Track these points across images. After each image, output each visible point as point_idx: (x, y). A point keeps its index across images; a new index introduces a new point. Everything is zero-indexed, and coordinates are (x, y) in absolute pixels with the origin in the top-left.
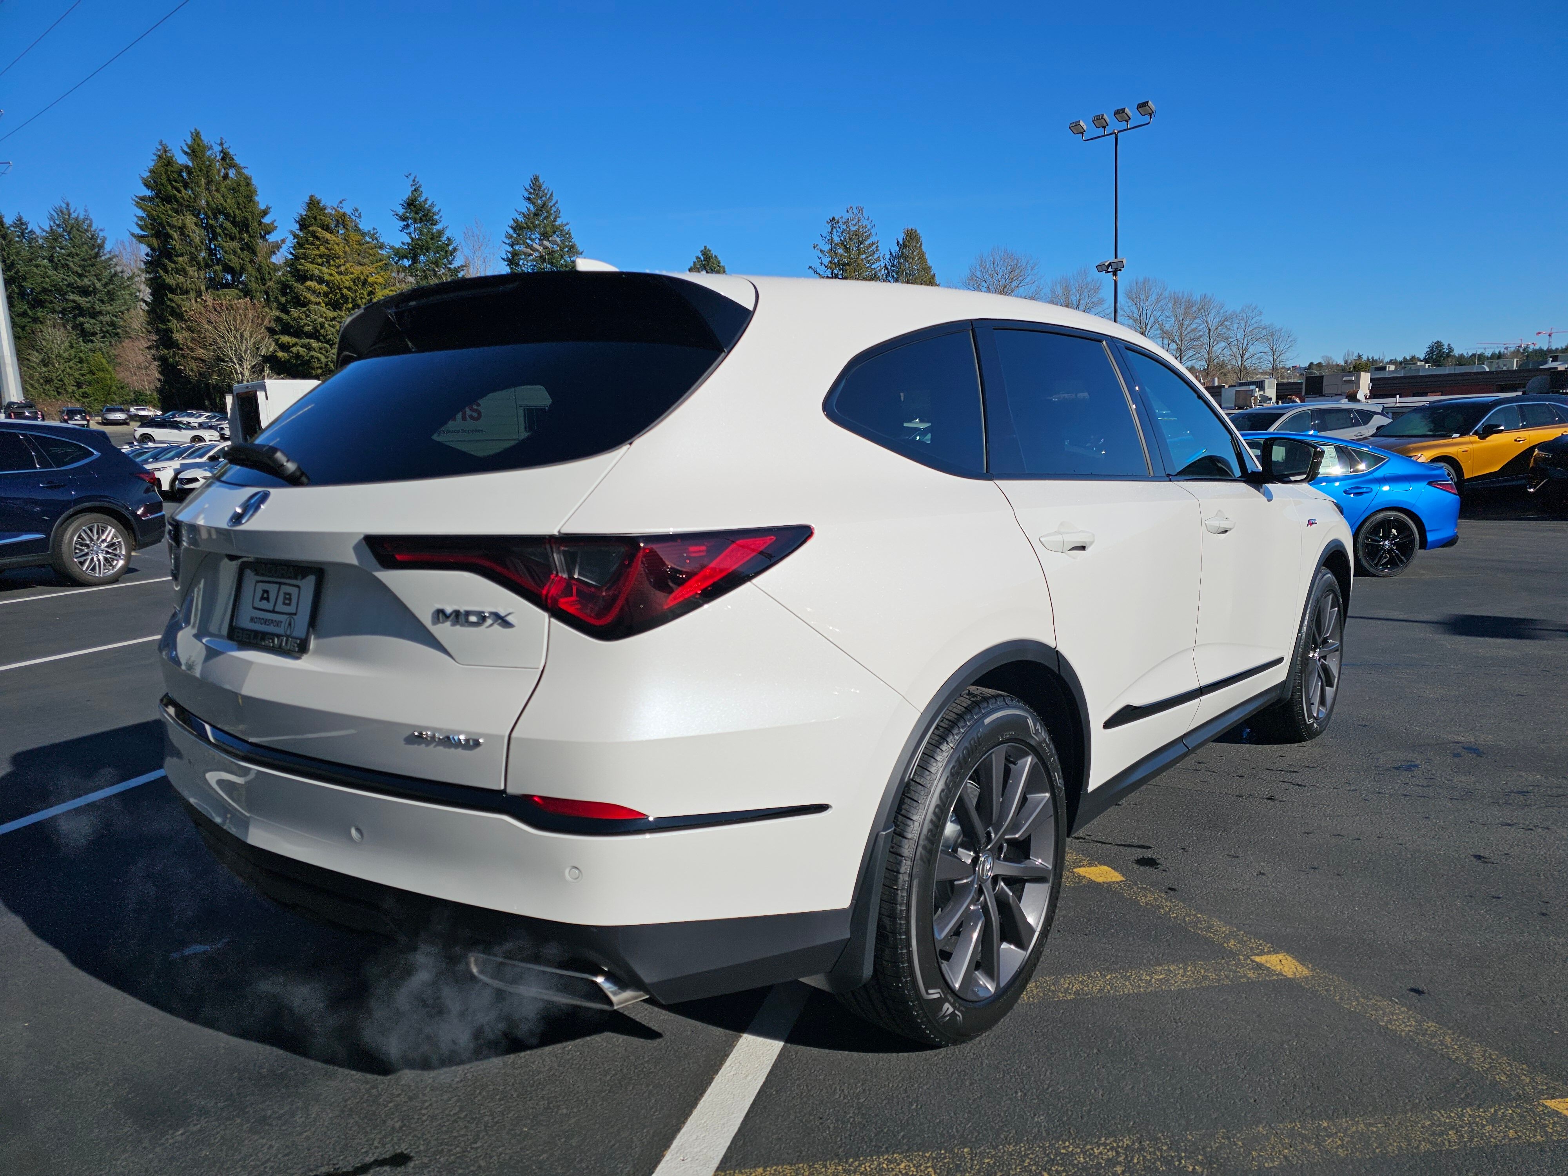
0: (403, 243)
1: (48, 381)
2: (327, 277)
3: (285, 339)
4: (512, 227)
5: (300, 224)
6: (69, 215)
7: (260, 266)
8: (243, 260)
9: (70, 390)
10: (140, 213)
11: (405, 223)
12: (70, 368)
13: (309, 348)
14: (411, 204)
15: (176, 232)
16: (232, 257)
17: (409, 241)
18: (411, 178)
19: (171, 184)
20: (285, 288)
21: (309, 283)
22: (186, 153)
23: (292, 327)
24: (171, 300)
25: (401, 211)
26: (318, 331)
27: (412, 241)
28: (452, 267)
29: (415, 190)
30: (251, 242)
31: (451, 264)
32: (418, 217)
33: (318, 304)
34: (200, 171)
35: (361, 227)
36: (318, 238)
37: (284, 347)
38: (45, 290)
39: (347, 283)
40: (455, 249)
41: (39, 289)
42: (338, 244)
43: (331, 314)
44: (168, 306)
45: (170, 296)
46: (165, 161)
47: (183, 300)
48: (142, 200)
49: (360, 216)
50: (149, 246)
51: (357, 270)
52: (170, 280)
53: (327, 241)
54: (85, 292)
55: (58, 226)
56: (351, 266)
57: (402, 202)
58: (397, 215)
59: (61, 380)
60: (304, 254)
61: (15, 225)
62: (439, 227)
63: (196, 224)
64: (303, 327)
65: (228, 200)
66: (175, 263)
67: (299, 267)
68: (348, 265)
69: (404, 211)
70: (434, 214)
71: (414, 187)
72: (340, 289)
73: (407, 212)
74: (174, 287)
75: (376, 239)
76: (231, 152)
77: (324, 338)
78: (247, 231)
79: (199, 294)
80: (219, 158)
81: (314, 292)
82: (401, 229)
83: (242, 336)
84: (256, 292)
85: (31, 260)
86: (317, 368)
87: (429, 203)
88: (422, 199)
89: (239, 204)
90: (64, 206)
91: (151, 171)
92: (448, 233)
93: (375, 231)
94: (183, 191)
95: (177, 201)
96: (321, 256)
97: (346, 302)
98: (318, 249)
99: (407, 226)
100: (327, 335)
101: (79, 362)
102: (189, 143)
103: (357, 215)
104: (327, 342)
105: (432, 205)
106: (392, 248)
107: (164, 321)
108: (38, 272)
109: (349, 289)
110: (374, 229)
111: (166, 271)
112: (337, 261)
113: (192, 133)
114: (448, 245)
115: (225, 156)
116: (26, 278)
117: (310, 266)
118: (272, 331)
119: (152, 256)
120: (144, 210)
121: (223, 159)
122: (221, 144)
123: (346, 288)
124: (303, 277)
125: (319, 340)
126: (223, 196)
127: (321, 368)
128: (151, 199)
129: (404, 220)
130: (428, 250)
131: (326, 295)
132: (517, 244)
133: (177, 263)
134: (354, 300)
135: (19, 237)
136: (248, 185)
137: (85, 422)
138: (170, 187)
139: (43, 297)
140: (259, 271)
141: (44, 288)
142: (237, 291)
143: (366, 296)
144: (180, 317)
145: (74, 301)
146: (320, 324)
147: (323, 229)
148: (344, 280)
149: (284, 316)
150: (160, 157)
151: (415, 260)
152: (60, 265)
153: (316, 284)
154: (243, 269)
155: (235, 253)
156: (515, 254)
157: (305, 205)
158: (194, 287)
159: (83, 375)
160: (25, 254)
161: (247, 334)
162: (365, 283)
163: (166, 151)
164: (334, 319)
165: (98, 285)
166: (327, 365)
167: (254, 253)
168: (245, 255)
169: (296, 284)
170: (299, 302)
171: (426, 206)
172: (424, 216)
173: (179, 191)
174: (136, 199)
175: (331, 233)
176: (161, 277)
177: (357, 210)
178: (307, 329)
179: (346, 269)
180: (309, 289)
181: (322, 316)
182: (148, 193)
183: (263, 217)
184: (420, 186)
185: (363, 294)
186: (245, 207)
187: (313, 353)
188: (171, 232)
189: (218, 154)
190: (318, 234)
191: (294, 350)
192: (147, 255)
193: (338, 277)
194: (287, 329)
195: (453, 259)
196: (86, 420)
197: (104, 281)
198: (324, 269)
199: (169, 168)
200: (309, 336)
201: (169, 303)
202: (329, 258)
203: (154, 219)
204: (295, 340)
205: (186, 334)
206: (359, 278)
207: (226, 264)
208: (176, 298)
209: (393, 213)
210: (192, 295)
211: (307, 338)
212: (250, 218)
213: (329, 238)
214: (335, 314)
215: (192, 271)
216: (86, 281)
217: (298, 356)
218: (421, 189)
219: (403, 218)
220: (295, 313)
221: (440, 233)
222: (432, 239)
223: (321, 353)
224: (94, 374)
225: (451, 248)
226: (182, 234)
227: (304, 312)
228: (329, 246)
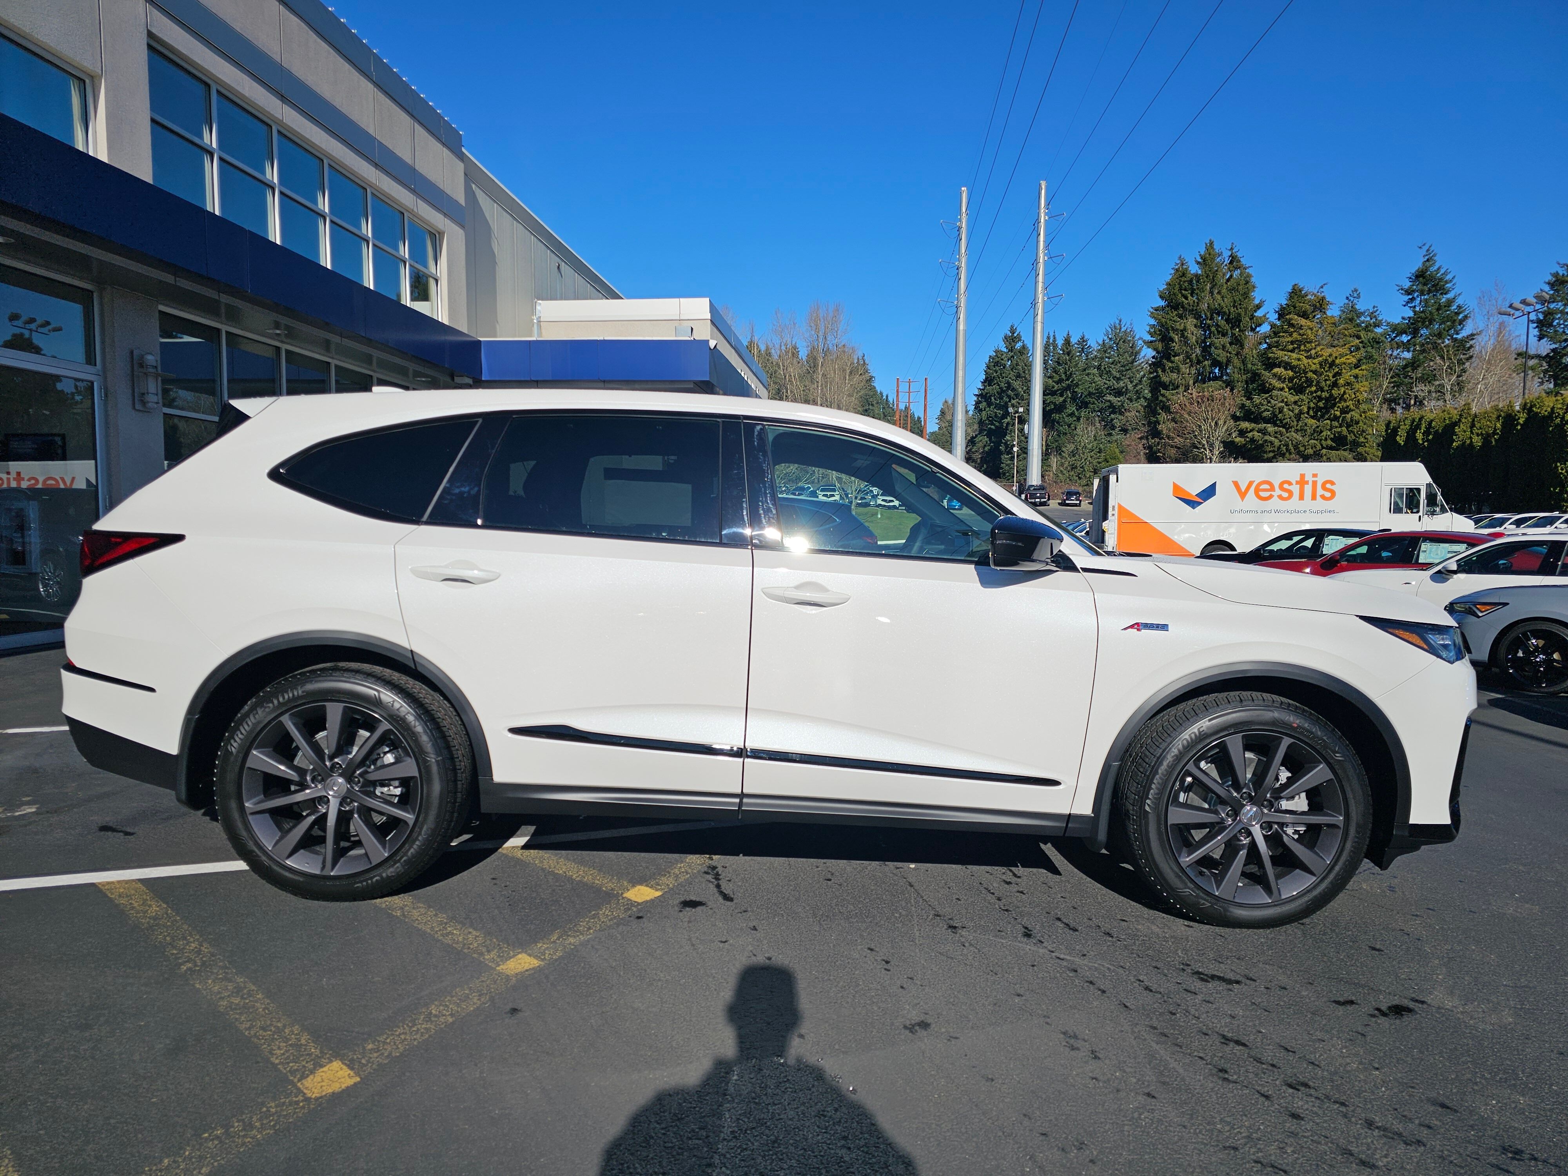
0: (1403, 318)
1: (1073, 467)
2: (1295, 363)
3: (1245, 425)
4: (1549, 283)
5: (1279, 314)
6: (1120, 329)
7: (1246, 357)
8: (1230, 353)
9: (1088, 476)
10: (1153, 322)
11: (1410, 297)
12: (1091, 457)
13: (1264, 432)
14: (1421, 276)
15: (1177, 334)
16: (1221, 351)
17: (1411, 314)
18: (1426, 248)
19: (1181, 293)
20: (1255, 377)
21: (1276, 370)
22: (1198, 263)
23: (1253, 413)
24: (1163, 395)
25: (1407, 284)
26: (1276, 416)
27: (1415, 315)
28: (1459, 337)
29: (1428, 260)
30: (1240, 336)
31: (1457, 334)
32: (1426, 288)
33: (1282, 389)
34: (1207, 277)
35: (1357, 307)
36: (1292, 325)
37: (1242, 433)
38: (1090, 394)
39: (1314, 366)
40: (1466, 317)
41: (1086, 393)
42: (1311, 329)
43: (1292, 399)
44: (1161, 401)
45: (1163, 391)
46: (1181, 273)
47: (1173, 395)
48: (1156, 310)
49: (1359, 297)
50: (1155, 349)
51: (1326, 352)
52: (1165, 379)
53: (1301, 328)
54: (1119, 393)
55: (1110, 339)
56: (1322, 349)
57: (1410, 275)
58: (1402, 289)
59: (1082, 467)
60: (1277, 342)
61: (1079, 343)
62: (1450, 296)
63: (1195, 326)
64: (1262, 412)
65: (1226, 300)
66: (1172, 362)
67: (1270, 355)
68: (1319, 349)
69: (1411, 284)
70: (1446, 282)
71: (1427, 258)
72: (1305, 373)
73: (1413, 285)
74: (1168, 384)
75: (1375, 317)
76: (1239, 254)
77: (1281, 422)
78: (1239, 326)
79: (1187, 388)
80: (1227, 262)
81: (1280, 378)
82: (1404, 303)
83: (1216, 423)
84: (1238, 382)
85: (1085, 370)
86: (1270, 451)
87: (1442, 271)
88: (1433, 269)
89: (1235, 302)
90: (1117, 322)
91: (1168, 284)
92: (1459, 301)
93: (1375, 309)
94: (1190, 297)
95: (1183, 307)
96: (1292, 343)
97: (1310, 386)
98: (1291, 335)
99: (1413, 299)
100: (1284, 419)
101: (1099, 452)
102: (1202, 253)
103: (1355, 295)
104: (1283, 427)
105: (1446, 273)
106: (1388, 324)
107: (1155, 413)
108: (1088, 379)
109: (1315, 372)
110: (1374, 307)
111: (1164, 371)
112: (1308, 345)
113: (1206, 244)
114: (1457, 314)
115: (1233, 259)
116: (1078, 385)
117: (1281, 353)
118: (1235, 418)
119: (1156, 359)
120: (1156, 319)
121: (1231, 263)
122: (1232, 249)
123: (1311, 371)
124: (1270, 364)
125: (1275, 425)
126: (1222, 297)
127: (1273, 451)
128: (1163, 308)
129: (1409, 294)
130: (1431, 322)
131: (1291, 379)
132: (1553, 302)
133: (1174, 362)
134: (1318, 382)
135: (1079, 352)
136: (1247, 282)
137: (1078, 502)
138: (1180, 295)
139: (1088, 399)
140: (1243, 362)
141: (1090, 392)
142: (1220, 383)
143: (1331, 378)
144: (1167, 409)
145: (1109, 401)
146: (1279, 409)
147: (1299, 316)
148: (1311, 363)
149: (1248, 403)
150: (1177, 270)
151: (1415, 333)
152: (1105, 372)
153: (1283, 370)
154: (1229, 361)
155: (1224, 347)
156: (1549, 314)
157: (1287, 295)
158: (1184, 382)
159: (1099, 463)
160: (1081, 365)
161: (1221, 422)
162: (1332, 364)
163: (1183, 264)
164: (1295, 403)
165: (1130, 386)
166: (1279, 448)
167: (1242, 346)
168: (1233, 349)
169: (1263, 372)
170: (1265, 389)
171: (1438, 275)
172: (1433, 286)
173: (1186, 298)
174: (1152, 310)
175: (1306, 319)
176: (1159, 376)
177: (1356, 290)
178: (1265, 414)
179: (1316, 353)
180: (1275, 375)
181: (1282, 401)
182: (1162, 303)
183: (1255, 311)
184: (1435, 255)
185: (1328, 376)
186: (1240, 304)
187: (1267, 437)
188: (1172, 334)
189: (1226, 260)
190: (1293, 322)
191: (1250, 435)
192: (1153, 357)
193: (1305, 361)
194: (1249, 415)
195: (1462, 329)
196: (1078, 500)
197: (1135, 382)
198: (1294, 355)
199: (1183, 279)
200: (1267, 421)
201: (1161, 398)
202: (1297, 345)
203: (1162, 326)
204: (1253, 425)
205: (1172, 425)
206: (1326, 360)
207: (1215, 359)
208: (1167, 393)
209: (1398, 288)
210: (1181, 389)
211: (1264, 423)
212: (1243, 313)
213: (1303, 324)
214: (1297, 398)
215: (1184, 369)
216: (1121, 384)
217: (1253, 440)
218: (1435, 258)
219: (1408, 292)
220: (1257, 399)
221: (1450, 302)
222: (1438, 310)
223: (1276, 437)
224: (1108, 462)
225: (1461, 316)
226: (1183, 335)
227: (1266, 399)
228: (1301, 332)
